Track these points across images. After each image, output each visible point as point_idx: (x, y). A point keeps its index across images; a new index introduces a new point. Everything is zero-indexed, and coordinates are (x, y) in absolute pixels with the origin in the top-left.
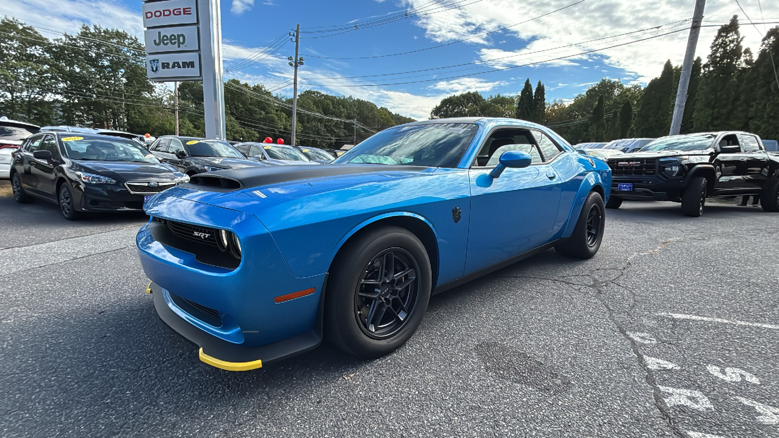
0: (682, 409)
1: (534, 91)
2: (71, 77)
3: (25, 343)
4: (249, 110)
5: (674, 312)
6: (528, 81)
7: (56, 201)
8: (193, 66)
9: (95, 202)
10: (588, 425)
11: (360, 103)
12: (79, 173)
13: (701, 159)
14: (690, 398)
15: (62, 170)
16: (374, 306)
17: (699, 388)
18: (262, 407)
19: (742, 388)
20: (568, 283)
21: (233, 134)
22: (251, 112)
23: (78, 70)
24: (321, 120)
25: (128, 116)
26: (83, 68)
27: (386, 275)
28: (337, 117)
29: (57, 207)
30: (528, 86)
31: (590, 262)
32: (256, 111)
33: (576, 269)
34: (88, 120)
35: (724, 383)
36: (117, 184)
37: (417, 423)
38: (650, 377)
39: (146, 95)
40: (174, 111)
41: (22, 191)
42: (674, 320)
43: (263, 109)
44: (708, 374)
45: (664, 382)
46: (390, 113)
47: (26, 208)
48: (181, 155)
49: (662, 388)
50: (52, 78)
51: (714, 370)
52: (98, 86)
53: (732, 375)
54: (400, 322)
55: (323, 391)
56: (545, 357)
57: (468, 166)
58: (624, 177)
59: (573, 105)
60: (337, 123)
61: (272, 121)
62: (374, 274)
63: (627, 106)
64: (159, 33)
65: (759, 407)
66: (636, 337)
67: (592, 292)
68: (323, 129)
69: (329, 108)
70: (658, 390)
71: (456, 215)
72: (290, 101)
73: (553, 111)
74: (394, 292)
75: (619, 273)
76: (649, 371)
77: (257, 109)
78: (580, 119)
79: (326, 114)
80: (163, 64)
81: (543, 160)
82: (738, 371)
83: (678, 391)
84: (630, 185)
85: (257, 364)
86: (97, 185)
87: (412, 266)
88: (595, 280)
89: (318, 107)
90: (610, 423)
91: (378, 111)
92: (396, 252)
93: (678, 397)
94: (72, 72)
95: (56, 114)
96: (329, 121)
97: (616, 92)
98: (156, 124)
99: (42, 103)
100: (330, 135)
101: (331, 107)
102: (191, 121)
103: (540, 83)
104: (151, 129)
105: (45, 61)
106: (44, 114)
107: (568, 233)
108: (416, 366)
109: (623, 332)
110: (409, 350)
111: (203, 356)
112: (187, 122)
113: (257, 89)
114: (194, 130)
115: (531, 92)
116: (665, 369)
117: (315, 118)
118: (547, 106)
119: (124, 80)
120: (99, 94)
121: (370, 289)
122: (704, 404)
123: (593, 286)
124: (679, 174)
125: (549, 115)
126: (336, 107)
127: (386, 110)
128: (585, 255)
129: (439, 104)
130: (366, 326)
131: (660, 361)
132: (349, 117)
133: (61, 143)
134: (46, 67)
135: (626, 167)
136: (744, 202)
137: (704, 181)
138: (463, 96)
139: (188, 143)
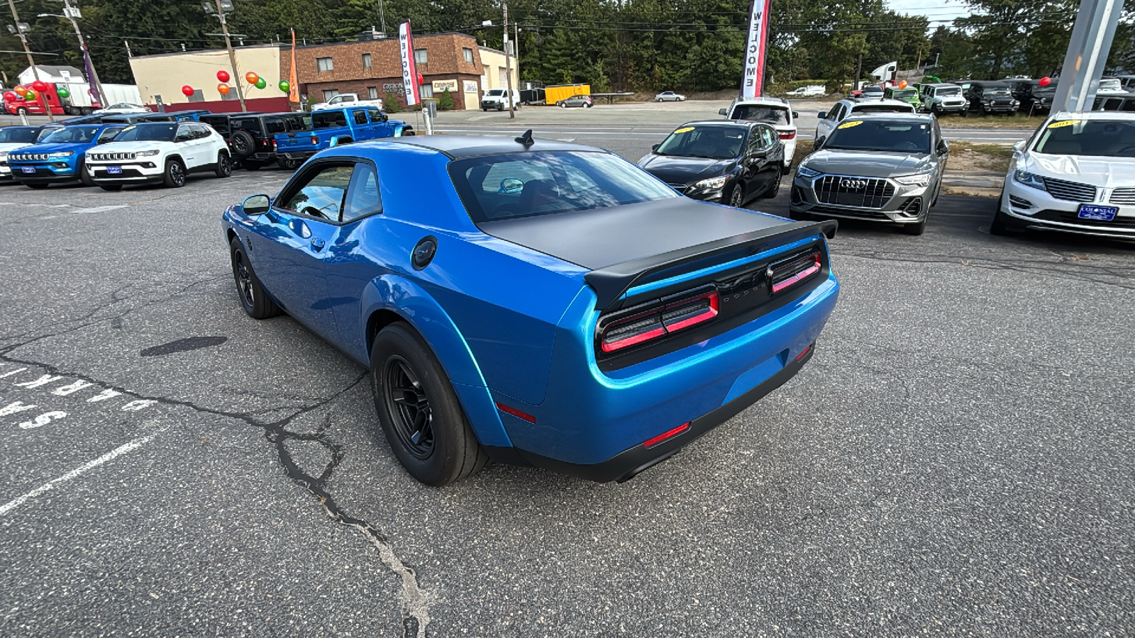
0: (69, 384)
17: (65, 398)
19: (35, 415)
45: (92, 388)
51: (60, 415)
53: (44, 419)
65: (20, 409)
66: (145, 403)
82: (40, 424)
83: (79, 389)
93: (77, 386)
116: (98, 394)
122: (59, 391)
131: (106, 397)
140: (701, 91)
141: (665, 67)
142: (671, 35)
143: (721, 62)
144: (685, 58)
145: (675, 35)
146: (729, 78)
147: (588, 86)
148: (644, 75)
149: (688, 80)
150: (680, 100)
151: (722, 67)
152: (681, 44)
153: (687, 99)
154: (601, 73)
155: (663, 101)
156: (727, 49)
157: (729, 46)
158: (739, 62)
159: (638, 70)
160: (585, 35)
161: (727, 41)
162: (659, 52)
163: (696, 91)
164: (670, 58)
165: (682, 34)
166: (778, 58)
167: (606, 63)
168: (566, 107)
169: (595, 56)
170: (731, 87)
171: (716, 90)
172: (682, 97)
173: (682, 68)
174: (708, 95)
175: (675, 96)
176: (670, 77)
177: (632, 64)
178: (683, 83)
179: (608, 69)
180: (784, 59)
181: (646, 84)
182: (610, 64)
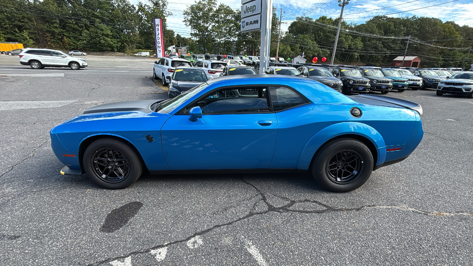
8: (258, 22)
21: (313, 53)
32: (331, 36)
38: (139, 253)
45: (136, 258)
49: (129, 258)
54: (119, 179)
60: (394, 40)
64: (246, 6)
66: (194, 240)
68: (381, 45)
69: (390, 28)
70: (126, 257)
71: (149, 139)
77: (332, 35)
79: (386, 33)
80: (246, 23)
83: (128, 264)
89: (380, 29)
93: (123, 264)
95: (233, 48)
100: (386, 50)
101: (392, 27)
105: (232, 22)
106: (229, 48)
107: (305, 167)
109: (197, 234)
114: (291, 51)
116: (153, 256)
126: (397, 27)
127: (452, 23)
132: (407, 34)
134: (232, 25)
140: (94, 51)
141: (70, 38)
142: (70, 23)
143: (102, 39)
144: (81, 35)
145: (73, 24)
146: (107, 46)
147: (22, 44)
148: (58, 41)
149: (85, 46)
150: (84, 55)
151: (102, 41)
152: (77, 29)
153: (88, 55)
154: (28, 38)
155: (74, 55)
156: (103, 33)
157: (104, 33)
158: (110, 40)
159: (53, 39)
160: (9, 15)
161: (102, 30)
162: (65, 31)
163: (91, 51)
164: (72, 34)
165: (76, 24)
166: (128, 39)
167: (29, 33)
168: (12, 55)
169: (21, 28)
170: (109, 51)
171: (102, 52)
172: (85, 54)
173: (80, 40)
174: (98, 53)
175: (80, 53)
176: (75, 44)
177: (48, 35)
178: (84, 47)
179: (32, 36)
180: (130, 40)
181: (60, 45)
182: (32, 33)
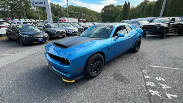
0: (149, 86)
1: (127, 4)
2: (11, 4)
3: (28, 77)
4: (56, 11)
5: (152, 65)
6: (126, 1)
7: (18, 41)
8: (43, 3)
9: (28, 42)
10: (132, 90)
11: (83, 8)
12: (23, 35)
13: (165, 25)
14: (151, 84)
15: (19, 34)
16: (93, 68)
17: (153, 82)
18: (75, 88)
19: (161, 82)
20: (132, 59)
22: (56, 12)
23: (12, 2)
24: (74, 13)
25: (26, 14)
26: (13, 2)
27: (95, 62)
28: (78, 12)
29: (19, 42)
30: (126, 3)
31: (137, 53)
33: (134, 55)
34: (17, 15)
35: (158, 81)
36: (32, 37)
37: (103, 90)
38: (145, 80)
39: (30, 8)
40: (38, 13)
41: (10, 38)
42: (152, 67)
43: (59, 11)
44: (156, 79)
45: (147, 81)
46: (91, 10)
47: (12, 42)
48: (44, 28)
49: (147, 82)
50: (6, 5)
51: (157, 78)
52: (18, 7)
53: (160, 79)
54: (98, 71)
55: (85, 84)
56: (126, 76)
57: (111, 37)
58: (147, 29)
59: (137, 7)
60: (78, 14)
61: (62, 14)
62: (93, 63)
63: (150, 8)
65: (163, 85)
66: (144, 71)
67: (136, 61)
68: (75, 15)
70: (146, 82)
71: (109, 49)
72: (66, 8)
73: (132, 9)
74: (97, 65)
75: (142, 56)
76: (145, 79)
78: (138, 11)
79: (75, 11)
80: (35, 3)
81: (127, 32)
82: (161, 78)
83: (150, 83)
84: (148, 31)
85: (74, 81)
86: (27, 38)
87: (100, 60)
88: (137, 58)
89: (73, 9)
90: (136, 89)
91: (88, 10)
92: (97, 58)
93: (149, 84)
94: (11, 3)
96: (76, 13)
97: (148, 3)
98: (34, 16)
99: (5, 12)
102: (42, 15)
103: (129, 2)
104: (33, 18)
107: (132, 47)
108: (102, 79)
109: (141, 70)
110: (100, 76)
111: (63, 80)
112: (41, 15)
113: (57, 6)
114: (43, 17)
115: (126, 5)
116: (148, 78)
117: (72, 13)
118: (130, 7)
119: (24, 5)
120: (18, 9)
121: (92, 65)
122: (153, 85)
123: (137, 59)
124: (160, 29)
125: (131, 10)
126: (77, 9)
127: (90, 9)
128: (136, 51)
129: (103, 8)
130: (92, 72)
131: (147, 76)
132: (81, 12)
133: (17, 27)
134: (4, 2)
135: (148, 27)
136: (175, 33)
137: (166, 30)
138: (109, 5)
139: (45, 25)
